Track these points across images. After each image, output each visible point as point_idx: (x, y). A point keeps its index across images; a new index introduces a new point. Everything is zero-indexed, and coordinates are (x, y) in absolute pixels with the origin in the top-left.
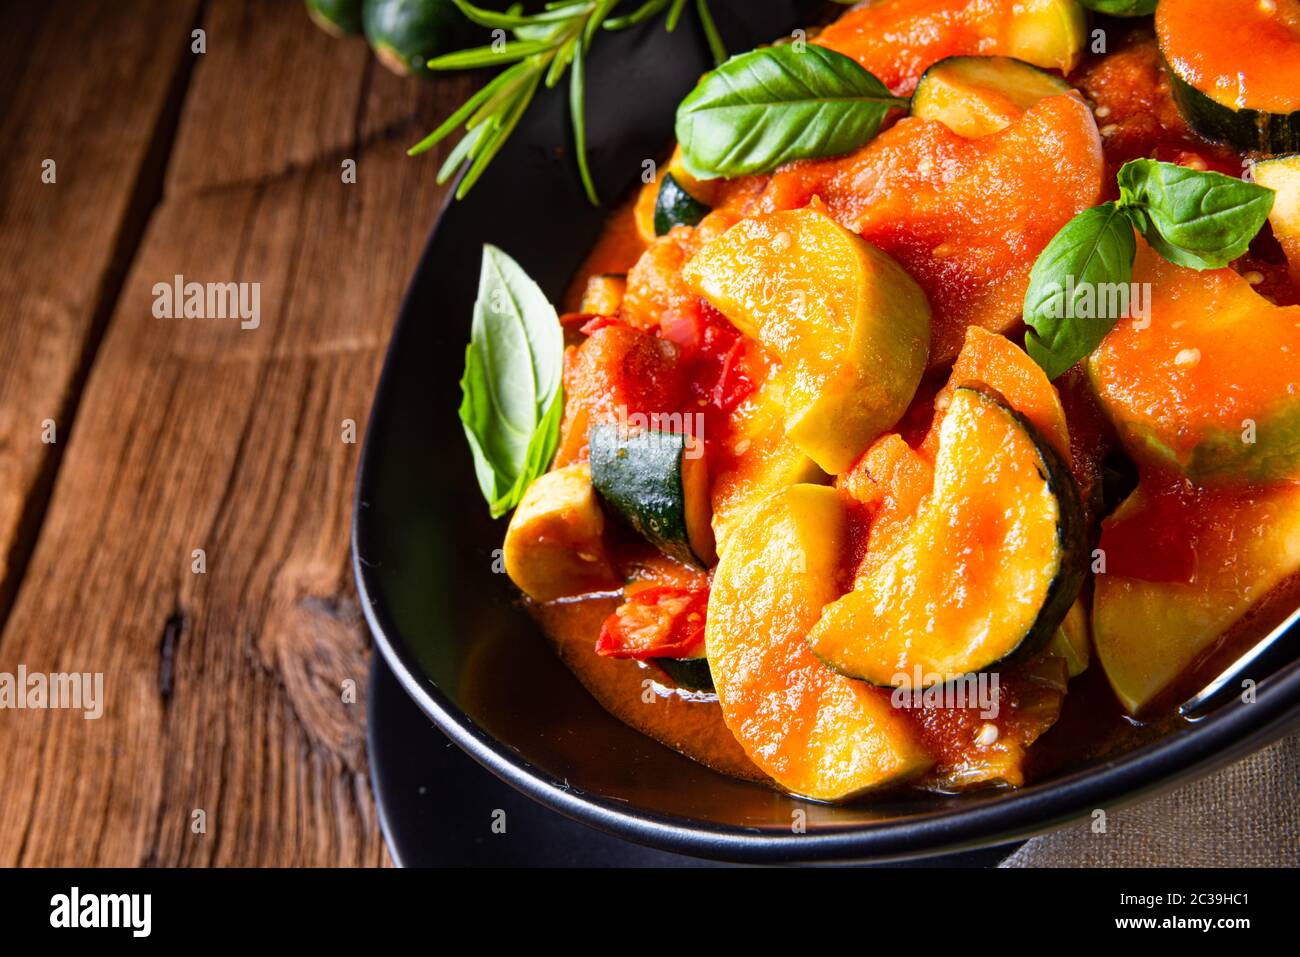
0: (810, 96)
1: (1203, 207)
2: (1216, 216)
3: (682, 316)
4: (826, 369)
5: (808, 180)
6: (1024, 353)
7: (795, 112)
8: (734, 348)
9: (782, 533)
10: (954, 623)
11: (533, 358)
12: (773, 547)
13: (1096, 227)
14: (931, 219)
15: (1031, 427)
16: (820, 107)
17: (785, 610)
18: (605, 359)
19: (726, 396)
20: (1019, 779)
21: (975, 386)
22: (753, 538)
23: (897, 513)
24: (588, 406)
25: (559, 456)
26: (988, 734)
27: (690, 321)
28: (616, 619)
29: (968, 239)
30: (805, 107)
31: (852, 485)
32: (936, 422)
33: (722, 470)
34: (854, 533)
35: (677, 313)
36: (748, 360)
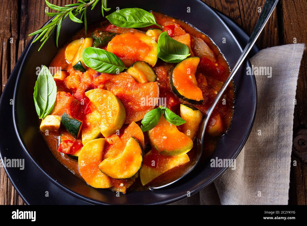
0: (112, 64)
1: (175, 119)
2: (176, 121)
3: (80, 95)
4: (110, 124)
5: (108, 78)
6: (140, 128)
7: (108, 65)
8: (89, 103)
9: (96, 146)
10: (122, 171)
11: (48, 86)
12: (94, 147)
13: (157, 113)
14: (128, 96)
15: (139, 141)
16: (113, 66)
17: (94, 158)
18: (68, 103)
19: (86, 112)
20: (125, 193)
21: (134, 137)
22: (91, 145)
23: (115, 147)
24: (63, 108)
25: (54, 113)
26: (122, 185)
27: (82, 96)
28: (61, 145)
29: (134, 103)
30: (110, 65)
31: (108, 140)
32: (124, 135)
33: (85, 127)
34: (106, 146)
35: (80, 94)
36: (91, 107)
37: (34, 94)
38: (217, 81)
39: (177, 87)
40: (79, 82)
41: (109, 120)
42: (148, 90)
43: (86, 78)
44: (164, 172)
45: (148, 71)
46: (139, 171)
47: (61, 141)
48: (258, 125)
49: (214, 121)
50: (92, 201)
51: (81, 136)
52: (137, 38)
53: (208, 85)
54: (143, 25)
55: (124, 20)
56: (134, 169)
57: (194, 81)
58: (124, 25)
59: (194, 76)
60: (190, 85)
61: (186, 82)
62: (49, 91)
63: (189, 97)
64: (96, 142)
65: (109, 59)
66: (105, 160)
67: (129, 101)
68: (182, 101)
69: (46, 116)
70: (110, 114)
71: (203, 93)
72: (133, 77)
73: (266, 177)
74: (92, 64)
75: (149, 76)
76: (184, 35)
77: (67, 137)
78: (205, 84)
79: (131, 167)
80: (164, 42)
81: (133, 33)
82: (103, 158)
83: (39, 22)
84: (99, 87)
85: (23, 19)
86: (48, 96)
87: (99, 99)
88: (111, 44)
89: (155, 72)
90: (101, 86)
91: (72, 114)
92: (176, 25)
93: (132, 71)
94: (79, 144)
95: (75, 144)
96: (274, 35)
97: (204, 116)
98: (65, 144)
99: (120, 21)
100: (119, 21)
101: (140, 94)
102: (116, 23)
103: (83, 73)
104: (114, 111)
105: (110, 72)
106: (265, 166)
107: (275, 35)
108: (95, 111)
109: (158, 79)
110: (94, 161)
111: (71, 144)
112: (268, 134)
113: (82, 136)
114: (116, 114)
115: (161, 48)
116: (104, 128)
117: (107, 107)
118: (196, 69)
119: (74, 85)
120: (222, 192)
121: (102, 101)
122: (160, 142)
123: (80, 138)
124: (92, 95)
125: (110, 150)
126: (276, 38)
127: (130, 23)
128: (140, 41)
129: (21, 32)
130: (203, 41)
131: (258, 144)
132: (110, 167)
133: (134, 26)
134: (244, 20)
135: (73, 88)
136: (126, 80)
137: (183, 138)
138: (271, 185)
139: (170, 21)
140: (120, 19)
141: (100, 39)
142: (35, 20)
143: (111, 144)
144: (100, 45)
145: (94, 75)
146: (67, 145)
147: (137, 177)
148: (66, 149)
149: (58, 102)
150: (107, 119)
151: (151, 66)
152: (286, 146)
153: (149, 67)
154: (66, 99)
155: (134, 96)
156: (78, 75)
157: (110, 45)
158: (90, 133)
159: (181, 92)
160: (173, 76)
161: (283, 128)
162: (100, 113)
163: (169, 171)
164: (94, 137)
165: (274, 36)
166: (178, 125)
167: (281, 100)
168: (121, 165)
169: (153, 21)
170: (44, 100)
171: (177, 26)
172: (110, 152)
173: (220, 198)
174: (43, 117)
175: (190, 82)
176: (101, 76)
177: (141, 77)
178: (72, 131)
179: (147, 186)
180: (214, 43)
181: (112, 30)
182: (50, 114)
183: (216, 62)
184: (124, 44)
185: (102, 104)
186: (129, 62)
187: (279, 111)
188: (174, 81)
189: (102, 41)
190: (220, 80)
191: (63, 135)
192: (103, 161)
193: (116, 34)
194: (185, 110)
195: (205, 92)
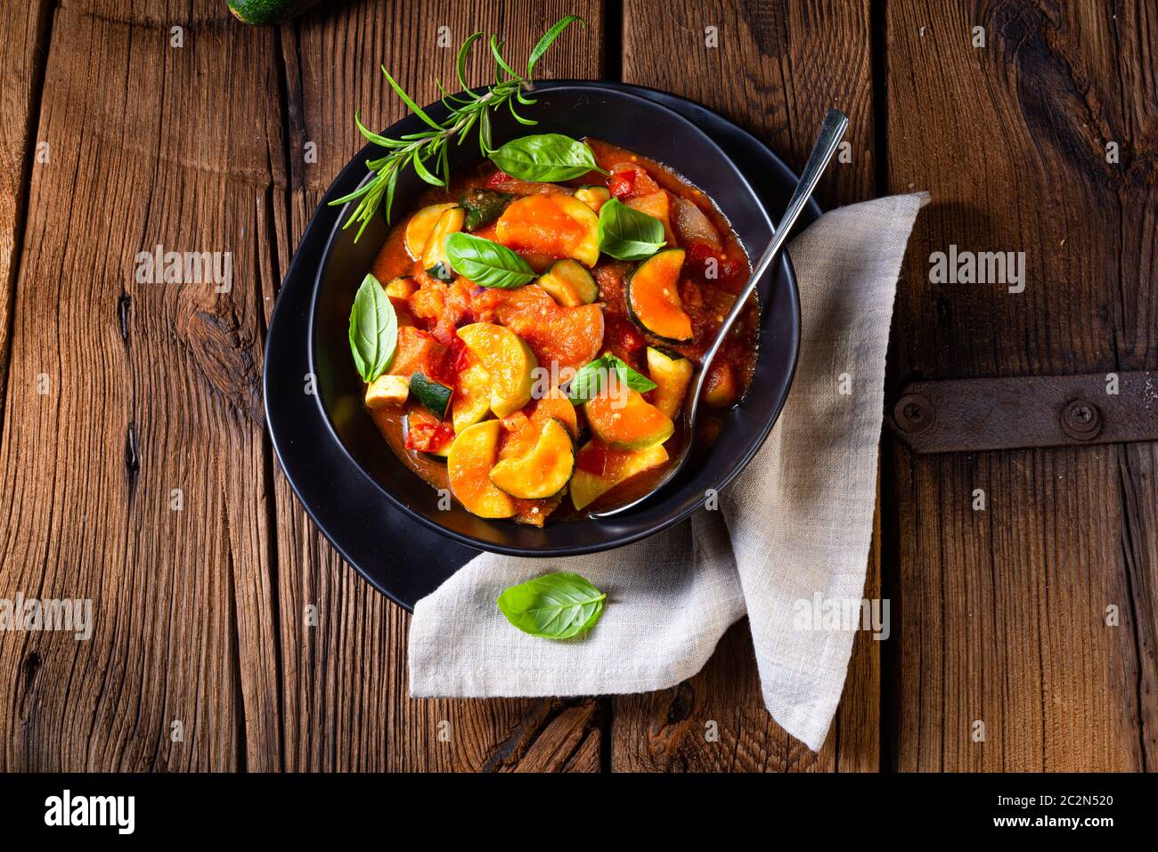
0: (508, 269)
1: (636, 380)
2: (638, 383)
3: (447, 333)
4: (509, 394)
5: (500, 297)
7: (501, 273)
8: (464, 350)
9: (483, 435)
10: (536, 484)
11: (377, 315)
12: (478, 439)
14: (542, 334)
15: (566, 426)
16: (509, 273)
17: (480, 459)
18: (424, 351)
19: (459, 367)
20: (542, 526)
21: (557, 419)
22: (472, 434)
23: (520, 437)
24: (414, 362)
25: (395, 370)
26: (535, 510)
27: (450, 335)
28: (410, 434)
29: (555, 348)
30: (505, 272)
31: (506, 423)
32: (536, 412)
33: (458, 398)
34: (502, 435)
35: (444, 331)
36: (469, 356)
37: (350, 331)
38: (725, 294)
39: (639, 314)
40: (442, 305)
41: (508, 385)
42: (582, 321)
43: (455, 297)
44: (617, 483)
45: (581, 280)
46: (568, 484)
47: (409, 425)
48: (813, 378)
49: (717, 377)
50: (479, 544)
51: (452, 415)
52: (557, 207)
53: (705, 303)
54: (569, 175)
55: (527, 161)
56: (558, 480)
57: (674, 299)
58: (529, 172)
59: (674, 289)
60: (666, 309)
61: (657, 302)
62: (380, 323)
63: (663, 333)
64: (482, 428)
65: (503, 261)
66: (502, 464)
67: (543, 344)
68: (651, 340)
69: (379, 376)
70: (508, 374)
71: (693, 322)
72: (549, 293)
73: (828, 488)
74: (469, 271)
75: (583, 290)
76: (655, 193)
77: (422, 418)
78: (697, 303)
79: (552, 476)
80: (613, 216)
81: (548, 196)
82: (496, 458)
83: (333, 148)
84: (482, 315)
85: (297, 140)
86: (378, 335)
87: (486, 343)
88: (504, 224)
89: (595, 278)
90: (488, 313)
91: (432, 374)
92: (638, 170)
93: (549, 282)
94: (447, 430)
95: (439, 431)
96: (864, 167)
97: (696, 368)
98: (419, 432)
99: (520, 165)
100: (517, 163)
101: (567, 329)
102: (510, 168)
103: (448, 287)
104: (516, 367)
105: (505, 285)
106: (826, 464)
107: (866, 169)
108: (478, 366)
109: (602, 295)
110: (480, 465)
111: (430, 433)
112: (835, 398)
113: (454, 417)
114: (519, 373)
115: (606, 229)
116: (497, 402)
117: (501, 358)
118: (678, 273)
119: (431, 310)
120: (733, 520)
121: (493, 347)
122: (607, 424)
123: (449, 418)
124: (471, 335)
125: (510, 443)
126: (866, 175)
127: (540, 169)
128: (564, 215)
129: (292, 170)
130: (695, 207)
131: (814, 419)
132: (511, 476)
133: (549, 177)
134: (797, 134)
135: (429, 316)
136: (538, 302)
137: (653, 415)
138: (836, 504)
139: (627, 161)
140: (518, 160)
141: (480, 210)
142: (323, 142)
143: (512, 432)
144: (480, 222)
145: (471, 291)
146: (423, 434)
147: (564, 493)
148: (422, 442)
149: (401, 349)
150: (503, 384)
151: (586, 267)
152: (870, 423)
153: (583, 271)
154: (418, 345)
155: (553, 335)
156: (439, 291)
157: (501, 227)
158: (470, 410)
159: (648, 324)
160: (631, 291)
161: (864, 386)
162: (487, 370)
163: (627, 480)
164: (478, 417)
165: (862, 170)
166: (644, 391)
167: (861, 326)
168: (533, 472)
169: (589, 161)
170: (371, 343)
171: (641, 173)
172: (510, 448)
173: (730, 531)
174: (372, 378)
175: (665, 303)
176: (486, 294)
177: (566, 294)
178: (432, 406)
179: (585, 510)
180: (718, 209)
181: (502, 187)
182: (386, 372)
183: (723, 252)
184: (530, 223)
185: (492, 353)
186: (542, 261)
187: (856, 349)
188: (633, 301)
189: (484, 215)
190: (730, 291)
191: (412, 413)
192: (498, 465)
193: (512, 196)
194: (656, 359)
195: (697, 320)
